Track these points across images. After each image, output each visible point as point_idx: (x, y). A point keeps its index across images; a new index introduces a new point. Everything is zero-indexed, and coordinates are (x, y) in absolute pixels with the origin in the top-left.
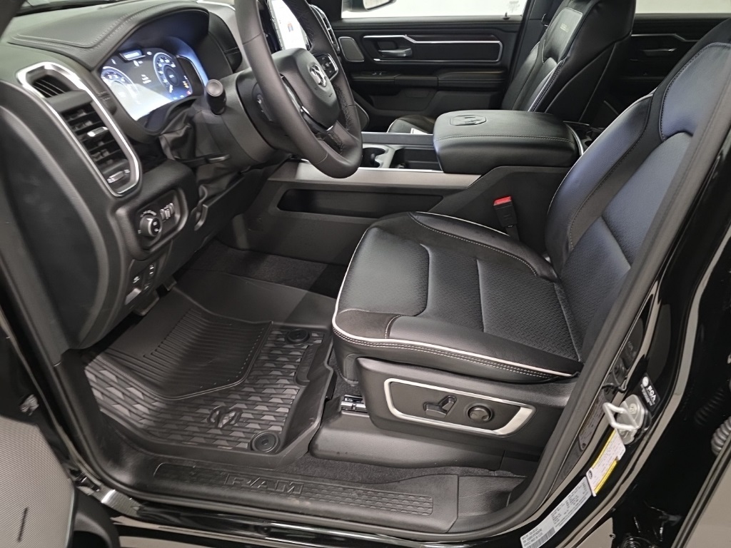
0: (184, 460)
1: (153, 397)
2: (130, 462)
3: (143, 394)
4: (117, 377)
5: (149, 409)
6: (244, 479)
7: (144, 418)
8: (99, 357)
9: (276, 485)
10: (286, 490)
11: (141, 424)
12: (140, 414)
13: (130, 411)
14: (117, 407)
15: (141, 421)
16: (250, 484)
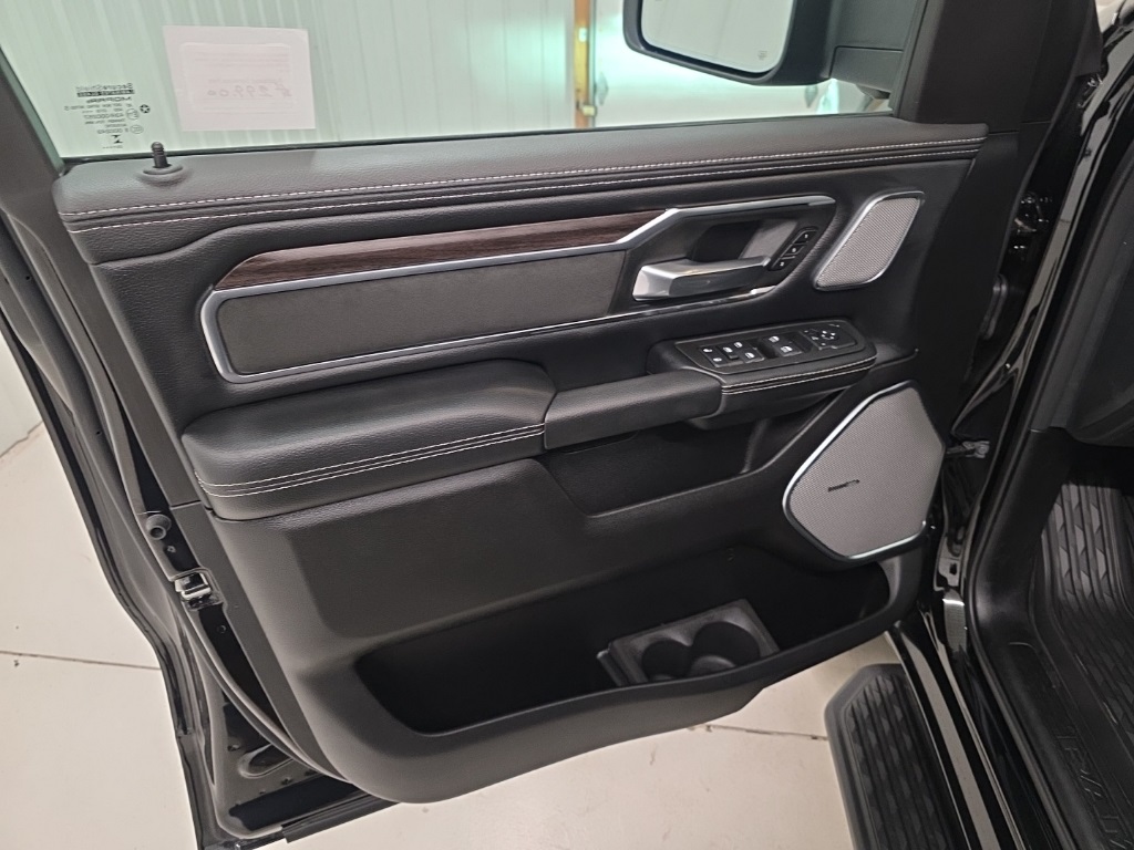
0: (1054, 670)
1: (1113, 587)
2: (1007, 607)
3: (1107, 572)
4: (1101, 527)
5: (1093, 592)
6: (1083, 764)
7: (1075, 594)
8: (1108, 491)
9: (1108, 817)
10: (1113, 836)
11: (1065, 595)
12: (1076, 587)
13: (1070, 570)
14: (1063, 554)
15: (1068, 593)
16: (1083, 774)
